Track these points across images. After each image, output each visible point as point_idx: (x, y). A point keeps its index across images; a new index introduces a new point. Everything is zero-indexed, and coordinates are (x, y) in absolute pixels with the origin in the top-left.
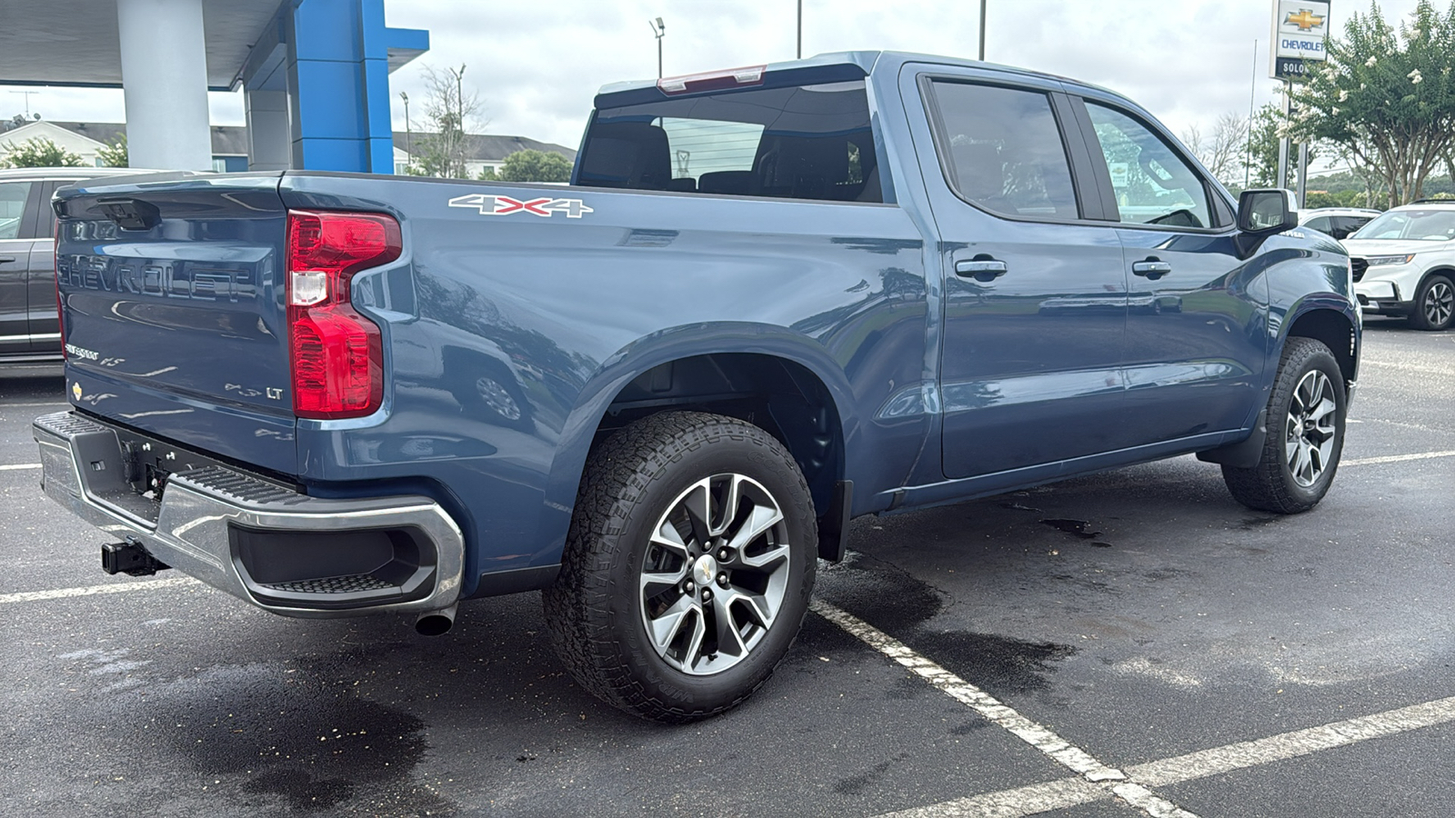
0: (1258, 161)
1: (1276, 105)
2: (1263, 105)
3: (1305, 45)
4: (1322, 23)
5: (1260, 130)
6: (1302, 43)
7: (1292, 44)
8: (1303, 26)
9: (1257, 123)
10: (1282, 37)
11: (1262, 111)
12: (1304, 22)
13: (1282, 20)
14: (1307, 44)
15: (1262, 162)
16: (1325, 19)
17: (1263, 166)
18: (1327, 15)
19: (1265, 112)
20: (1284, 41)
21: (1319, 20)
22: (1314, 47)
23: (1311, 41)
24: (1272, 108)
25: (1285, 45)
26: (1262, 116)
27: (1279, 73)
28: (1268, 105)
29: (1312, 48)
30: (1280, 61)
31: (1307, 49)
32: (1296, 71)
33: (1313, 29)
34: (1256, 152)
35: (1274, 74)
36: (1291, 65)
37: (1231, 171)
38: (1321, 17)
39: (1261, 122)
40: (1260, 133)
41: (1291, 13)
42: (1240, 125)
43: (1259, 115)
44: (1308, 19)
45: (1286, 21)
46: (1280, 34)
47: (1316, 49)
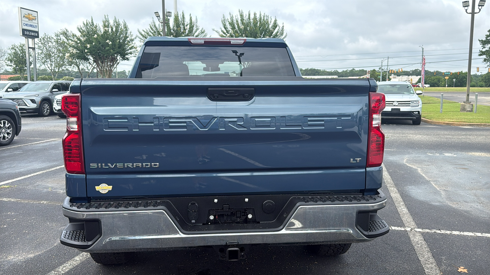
0: (12, 64)
1: (17, 45)
2: (12, 45)
3: (31, 26)
4: (36, 19)
5: (12, 53)
6: (30, 25)
7: (27, 25)
8: (30, 19)
9: (10, 51)
10: (23, 22)
11: (12, 46)
12: (30, 18)
13: (23, 16)
14: (32, 25)
15: (14, 65)
16: (37, 18)
17: (14, 66)
18: (37, 16)
19: (13, 47)
20: (24, 23)
21: (34, 18)
22: (34, 27)
23: (33, 25)
24: (16, 46)
25: (25, 25)
26: (12, 49)
27: (24, 34)
28: (14, 45)
29: (33, 27)
30: (23, 30)
31: (32, 27)
32: (29, 34)
33: (33, 20)
34: (11, 61)
35: (22, 35)
36: (27, 32)
37: (2, 67)
38: (35, 17)
39: (12, 50)
40: (12, 54)
41: (25, 14)
42: (3, 51)
43: (11, 48)
44: (31, 17)
45: (24, 17)
46: (22, 21)
47: (35, 28)
